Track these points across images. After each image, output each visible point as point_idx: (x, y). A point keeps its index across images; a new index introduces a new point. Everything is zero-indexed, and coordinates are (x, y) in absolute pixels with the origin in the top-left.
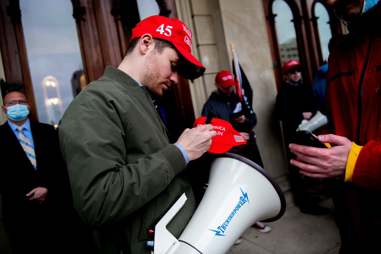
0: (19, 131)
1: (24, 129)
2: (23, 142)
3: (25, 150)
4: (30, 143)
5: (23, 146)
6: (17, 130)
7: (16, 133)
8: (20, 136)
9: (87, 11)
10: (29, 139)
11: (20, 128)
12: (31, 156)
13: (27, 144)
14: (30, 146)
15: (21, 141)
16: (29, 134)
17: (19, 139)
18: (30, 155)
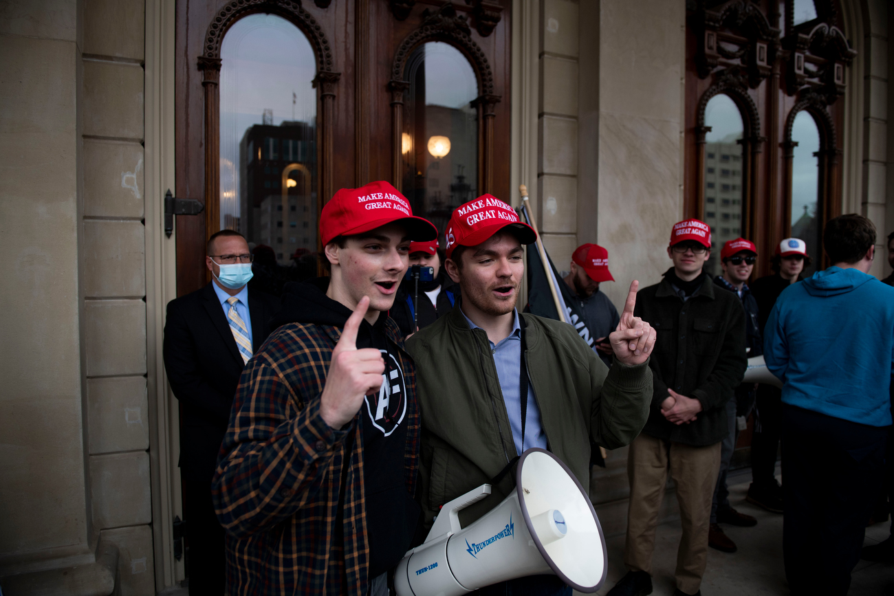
0: (231, 306)
1: (239, 302)
2: (236, 325)
3: (237, 340)
4: (245, 329)
5: (235, 331)
6: (227, 302)
7: (225, 307)
8: (231, 315)
9: (342, 79)
10: (245, 322)
11: (233, 300)
12: (246, 352)
13: (240, 330)
14: (245, 334)
15: (232, 323)
16: (245, 311)
17: (228, 320)
18: (244, 350)
